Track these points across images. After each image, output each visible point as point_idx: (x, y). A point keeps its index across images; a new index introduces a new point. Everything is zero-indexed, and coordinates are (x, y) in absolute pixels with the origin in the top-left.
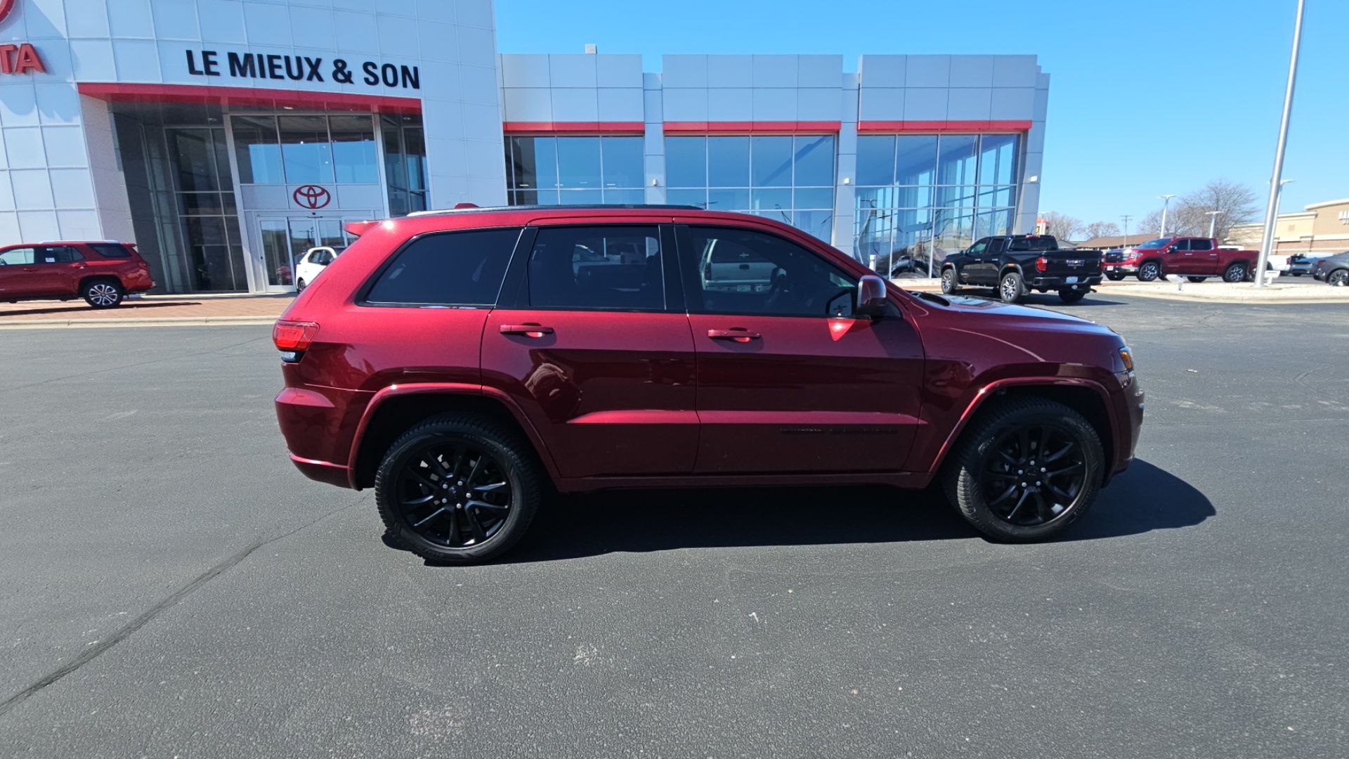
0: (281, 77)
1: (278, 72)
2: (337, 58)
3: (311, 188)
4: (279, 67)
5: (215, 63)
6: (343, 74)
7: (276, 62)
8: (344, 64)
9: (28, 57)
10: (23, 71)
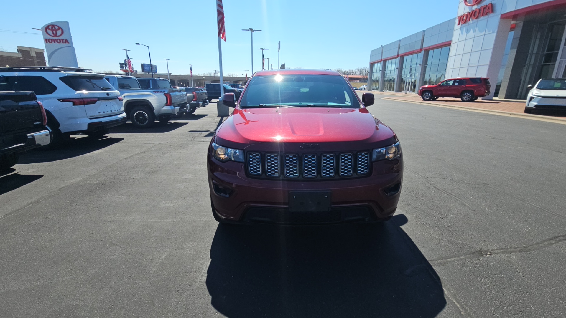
9: (489, 8)
10: (486, 14)
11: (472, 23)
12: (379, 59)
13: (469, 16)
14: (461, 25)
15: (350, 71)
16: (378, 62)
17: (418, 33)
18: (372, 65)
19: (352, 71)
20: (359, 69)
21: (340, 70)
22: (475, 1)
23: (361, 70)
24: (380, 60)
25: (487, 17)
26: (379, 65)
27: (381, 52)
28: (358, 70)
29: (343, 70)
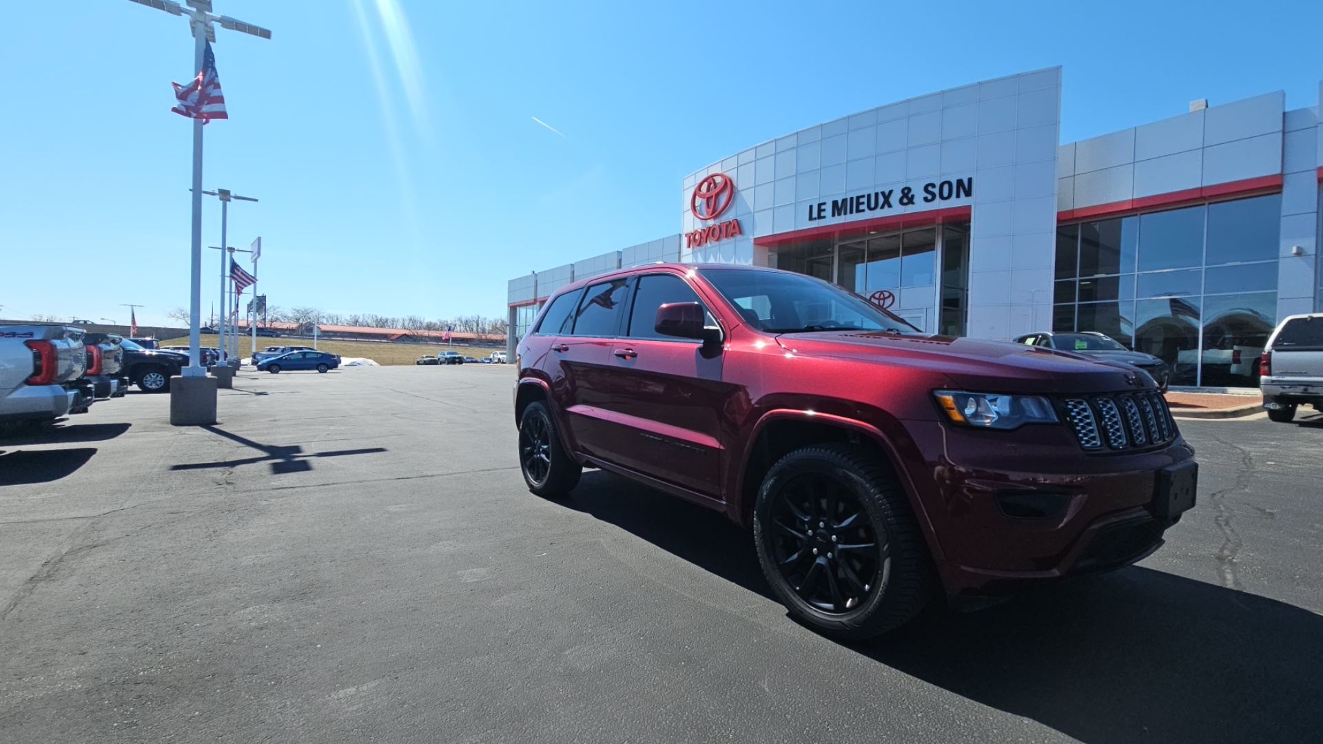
0: (863, 211)
1: (861, 207)
2: (902, 187)
3: (882, 292)
4: (863, 203)
5: (824, 210)
6: (907, 198)
7: (861, 200)
8: (909, 189)
9: (734, 227)
10: (732, 235)
11: (711, 247)
12: (532, 297)
13: (704, 236)
14: (693, 248)
15: (440, 323)
16: (526, 305)
17: (608, 254)
18: (513, 309)
19: (445, 323)
20: (464, 319)
21: (417, 318)
22: (711, 213)
23: (467, 321)
24: (533, 301)
25: (732, 239)
26: (530, 311)
27: (533, 284)
28: (461, 322)
29: (424, 319)
